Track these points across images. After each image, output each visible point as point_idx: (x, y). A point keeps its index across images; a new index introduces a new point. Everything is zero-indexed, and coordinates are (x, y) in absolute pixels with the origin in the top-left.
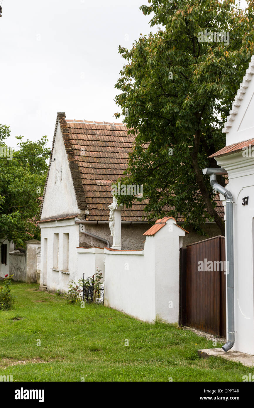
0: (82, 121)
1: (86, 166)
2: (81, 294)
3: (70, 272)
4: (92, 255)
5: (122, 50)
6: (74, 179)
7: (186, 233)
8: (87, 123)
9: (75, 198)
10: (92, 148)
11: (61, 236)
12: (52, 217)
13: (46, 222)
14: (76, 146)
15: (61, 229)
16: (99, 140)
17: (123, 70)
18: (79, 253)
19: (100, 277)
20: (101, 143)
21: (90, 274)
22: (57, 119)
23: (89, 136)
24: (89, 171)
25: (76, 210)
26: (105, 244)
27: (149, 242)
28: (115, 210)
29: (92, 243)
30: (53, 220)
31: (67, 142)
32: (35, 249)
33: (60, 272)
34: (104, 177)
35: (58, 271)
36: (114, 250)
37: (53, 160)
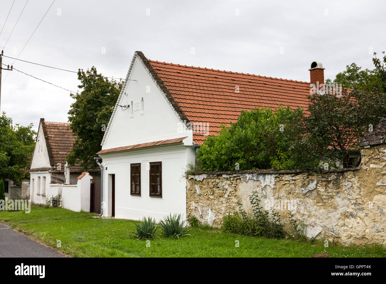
0: (53, 122)
1: (55, 145)
2: (51, 204)
3: (46, 195)
4: (57, 187)
5: (71, 95)
6: (48, 151)
7: (93, 178)
8: (55, 123)
9: (49, 161)
10: (57, 136)
11: (42, 178)
12: (37, 169)
13: (34, 171)
14: (49, 135)
15: (41, 174)
16: (61, 132)
17: (71, 105)
18: (51, 186)
19: (60, 196)
20: (62, 134)
21: (55, 195)
22: (40, 121)
23: (56, 130)
24: (56, 147)
25: (49, 166)
26: (63, 181)
27: (79, 181)
28: (67, 167)
29: (57, 181)
30: (37, 170)
31: (45, 133)
32: (26, 184)
33: (41, 195)
34: (63, 150)
35: (40, 195)
36: (66, 184)
37: (37, 141)
